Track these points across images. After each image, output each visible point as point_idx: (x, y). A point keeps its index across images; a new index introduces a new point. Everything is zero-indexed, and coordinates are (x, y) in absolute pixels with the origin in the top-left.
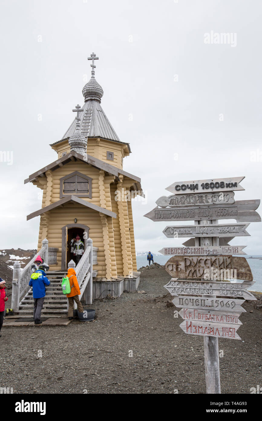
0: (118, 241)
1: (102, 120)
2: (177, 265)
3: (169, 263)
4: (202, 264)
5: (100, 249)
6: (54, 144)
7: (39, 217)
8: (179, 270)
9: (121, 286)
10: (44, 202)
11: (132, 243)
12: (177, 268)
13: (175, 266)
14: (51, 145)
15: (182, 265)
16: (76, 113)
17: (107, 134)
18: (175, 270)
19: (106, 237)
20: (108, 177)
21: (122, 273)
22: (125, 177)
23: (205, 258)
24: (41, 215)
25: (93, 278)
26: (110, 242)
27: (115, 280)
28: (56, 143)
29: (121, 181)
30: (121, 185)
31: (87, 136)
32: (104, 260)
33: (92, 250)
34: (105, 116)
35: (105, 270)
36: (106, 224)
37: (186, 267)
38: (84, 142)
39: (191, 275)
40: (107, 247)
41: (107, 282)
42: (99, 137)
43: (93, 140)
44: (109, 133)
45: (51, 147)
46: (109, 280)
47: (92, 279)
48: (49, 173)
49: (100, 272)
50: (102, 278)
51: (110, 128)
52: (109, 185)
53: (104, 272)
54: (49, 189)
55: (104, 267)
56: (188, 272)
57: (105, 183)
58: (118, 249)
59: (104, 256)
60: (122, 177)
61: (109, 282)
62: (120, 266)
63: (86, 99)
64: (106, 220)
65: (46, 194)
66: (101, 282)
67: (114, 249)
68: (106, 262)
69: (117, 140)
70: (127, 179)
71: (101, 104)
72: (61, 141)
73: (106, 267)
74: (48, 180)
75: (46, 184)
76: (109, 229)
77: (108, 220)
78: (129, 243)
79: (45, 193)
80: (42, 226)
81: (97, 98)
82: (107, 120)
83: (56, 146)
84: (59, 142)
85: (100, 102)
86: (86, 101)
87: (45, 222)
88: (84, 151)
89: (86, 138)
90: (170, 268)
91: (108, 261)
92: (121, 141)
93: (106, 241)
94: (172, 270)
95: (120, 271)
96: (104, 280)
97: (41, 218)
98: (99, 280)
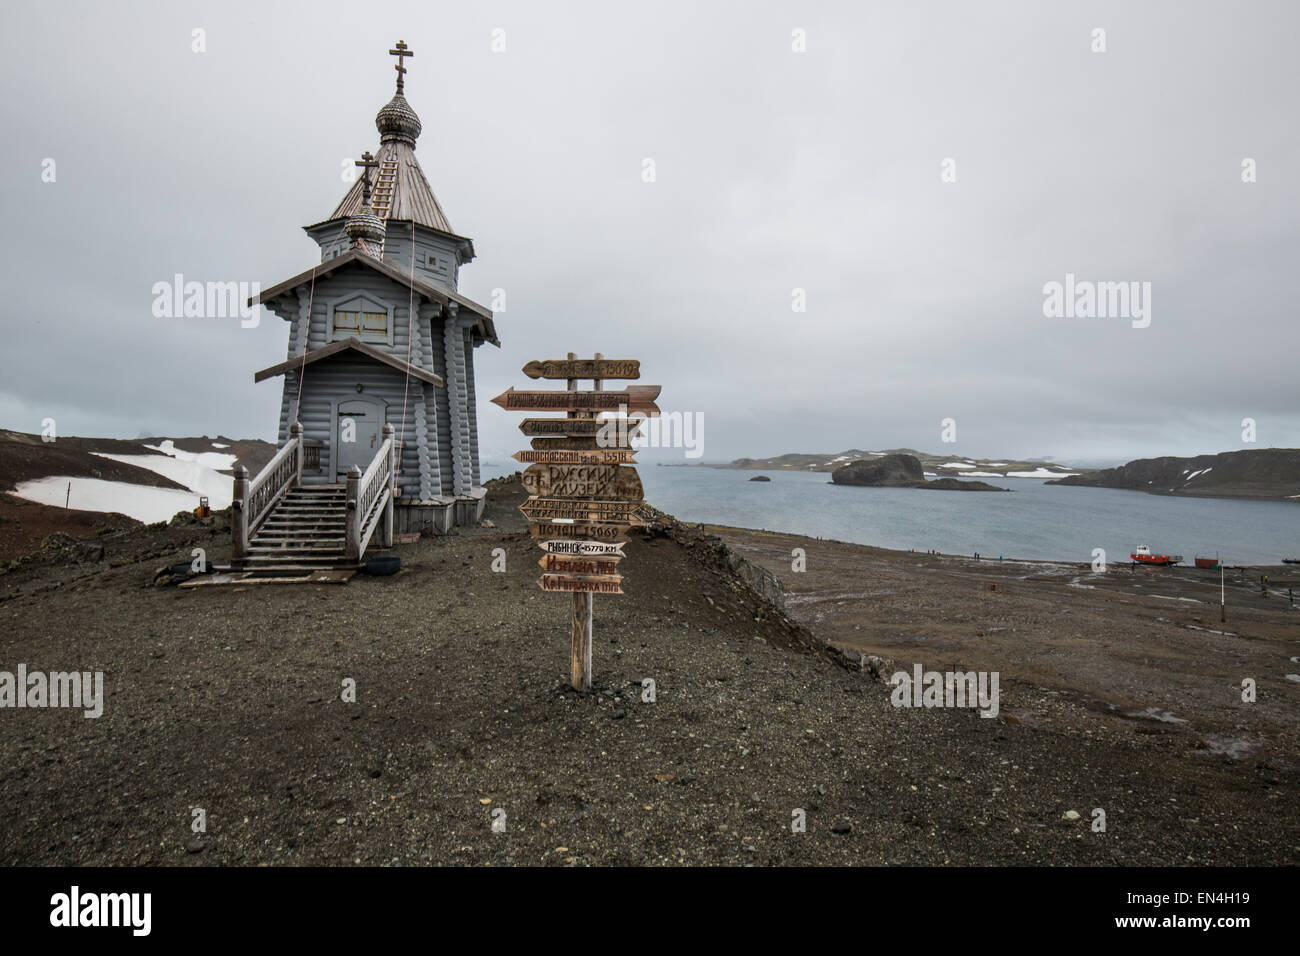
0: (444, 430)
1: (418, 186)
2: (539, 477)
3: (527, 474)
4: (575, 476)
5: (409, 444)
6: (312, 227)
7: (283, 377)
8: (542, 483)
9: (448, 513)
10: (291, 348)
11: (473, 434)
12: (538, 482)
13: (535, 478)
14: (306, 228)
15: (546, 478)
16: (363, 168)
17: (427, 217)
18: (535, 484)
19: (421, 424)
20: (426, 307)
21: (452, 490)
22: (461, 307)
23: (580, 467)
24: (286, 374)
25: (395, 499)
26: (430, 431)
27: (437, 503)
28: (316, 226)
29: (454, 314)
30: (452, 322)
31: (386, 217)
32: (417, 466)
33: (394, 446)
34: (423, 179)
35: (419, 484)
36: (421, 397)
37: (552, 480)
38: (379, 232)
39: (558, 491)
40: (422, 441)
41: (424, 506)
42: (410, 221)
43: (397, 226)
44: (432, 214)
45: (305, 233)
46: (426, 502)
47: (392, 500)
48: (304, 289)
49: (408, 488)
50: (412, 499)
51: (434, 206)
52: (428, 323)
53: (415, 488)
54: (305, 322)
55: (416, 479)
56: (553, 488)
57: (420, 318)
58: (445, 446)
59: (417, 457)
60: (456, 306)
61: (427, 506)
62: (447, 478)
63: (384, 139)
64: (422, 390)
65: (296, 331)
66: (409, 507)
67: (436, 444)
68: (421, 470)
69: (447, 231)
70: (464, 310)
71: (414, 152)
72: (328, 222)
73: (421, 479)
74: (301, 303)
75: (297, 313)
76: (427, 406)
77: (425, 390)
78: (466, 434)
79: (293, 330)
80: (287, 397)
81: (408, 140)
82: (428, 187)
83: (317, 231)
84: (324, 223)
85: (414, 148)
86: (384, 143)
87: (293, 390)
88: (378, 250)
89: (383, 221)
90: (529, 481)
91: (425, 468)
92: (456, 234)
93: (421, 430)
94: (532, 484)
95: (446, 486)
96: (416, 502)
97: (286, 380)
98: (406, 503)
